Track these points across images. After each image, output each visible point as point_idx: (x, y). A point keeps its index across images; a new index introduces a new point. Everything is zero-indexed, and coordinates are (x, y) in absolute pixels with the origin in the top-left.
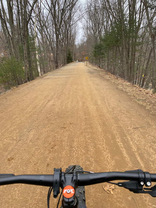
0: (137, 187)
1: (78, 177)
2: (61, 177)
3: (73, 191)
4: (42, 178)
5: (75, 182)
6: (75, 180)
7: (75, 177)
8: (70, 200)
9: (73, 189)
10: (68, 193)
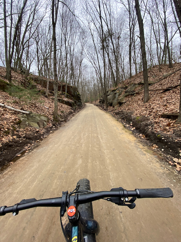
0: (120, 201)
1: (79, 197)
2: (66, 199)
3: (75, 210)
4: (53, 201)
5: (76, 202)
6: (76, 201)
7: (76, 198)
8: (72, 218)
9: (75, 209)
10: (71, 212)
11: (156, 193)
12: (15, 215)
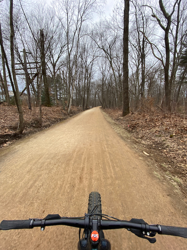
2: (89, 222)
6: (99, 226)
7: (99, 223)
8: (96, 243)
9: (98, 235)
10: (95, 237)
11: (177, 232)
12: (42, 230)
